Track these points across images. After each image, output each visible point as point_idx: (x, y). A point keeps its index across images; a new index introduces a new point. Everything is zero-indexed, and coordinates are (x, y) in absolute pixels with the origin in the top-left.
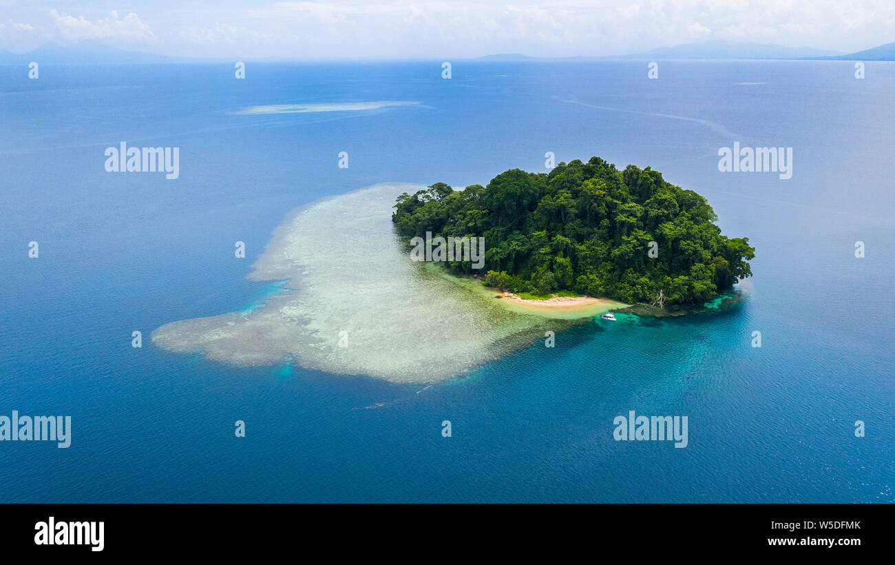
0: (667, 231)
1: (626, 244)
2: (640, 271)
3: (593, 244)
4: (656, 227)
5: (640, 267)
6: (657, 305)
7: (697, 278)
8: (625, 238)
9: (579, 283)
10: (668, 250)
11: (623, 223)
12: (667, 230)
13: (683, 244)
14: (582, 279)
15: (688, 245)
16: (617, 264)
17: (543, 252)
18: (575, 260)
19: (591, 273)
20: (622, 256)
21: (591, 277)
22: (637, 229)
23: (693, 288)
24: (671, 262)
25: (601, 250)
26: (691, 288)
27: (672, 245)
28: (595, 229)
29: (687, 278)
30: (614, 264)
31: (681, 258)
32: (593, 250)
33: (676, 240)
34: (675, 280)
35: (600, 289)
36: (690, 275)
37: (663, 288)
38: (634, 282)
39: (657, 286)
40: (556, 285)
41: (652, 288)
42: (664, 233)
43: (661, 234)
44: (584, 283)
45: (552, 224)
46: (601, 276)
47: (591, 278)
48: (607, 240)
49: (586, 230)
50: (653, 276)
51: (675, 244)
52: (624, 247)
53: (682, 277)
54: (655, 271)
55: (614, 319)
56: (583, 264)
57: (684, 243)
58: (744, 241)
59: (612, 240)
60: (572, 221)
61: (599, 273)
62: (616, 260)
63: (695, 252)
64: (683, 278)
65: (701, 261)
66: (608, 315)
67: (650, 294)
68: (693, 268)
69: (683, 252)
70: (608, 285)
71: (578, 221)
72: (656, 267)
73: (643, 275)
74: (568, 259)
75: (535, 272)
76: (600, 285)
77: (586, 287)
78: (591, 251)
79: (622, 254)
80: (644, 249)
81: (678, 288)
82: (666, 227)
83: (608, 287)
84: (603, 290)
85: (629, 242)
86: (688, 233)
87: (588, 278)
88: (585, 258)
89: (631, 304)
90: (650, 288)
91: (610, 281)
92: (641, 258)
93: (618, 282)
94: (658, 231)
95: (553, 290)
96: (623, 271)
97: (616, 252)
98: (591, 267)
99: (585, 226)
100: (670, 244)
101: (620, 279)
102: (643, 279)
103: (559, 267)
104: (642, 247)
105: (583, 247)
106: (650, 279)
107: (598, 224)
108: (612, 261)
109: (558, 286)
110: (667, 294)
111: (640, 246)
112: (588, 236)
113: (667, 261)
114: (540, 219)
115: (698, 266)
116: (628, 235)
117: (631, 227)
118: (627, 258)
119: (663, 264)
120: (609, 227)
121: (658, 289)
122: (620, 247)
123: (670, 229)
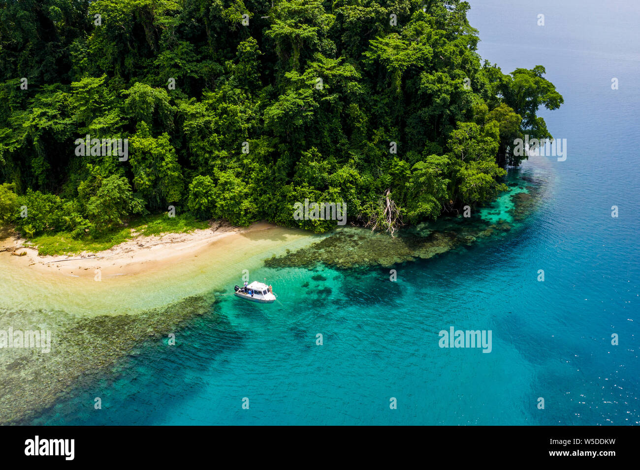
0: (389, 53)
1: (297, 89)
2: (338, 153)
3: (224, 98)
4: (365, 45)
5: (335, 142)
6: (382, 230)
7: (467, 158)
8: (293, 75)
9: (196, 195)
10: (396, 99)
11: (286, 40)
12: (390, 51)
13: (427, 80)
14: (200, 184)
15: (440, 80)
16: (283, 140)
17: (99, 126)
18: (180, 140)
19: (223, 168)
20: (287, 118)
21: (223, 177)
22: (320, 56)
23: (460, 180)
24: (404, 125)
25: (245, 112)
26: (457, 181)
27: (403, 87)
28: (229, 63)
29: (444, 159)
30: (276, 140)
31: (425, 113)
32: (225, 111)
33: (412, 73)
34: (417, 165)
35: (246, 204)
36: (451, 150)
37: (392, 186)
38: (323, 179)
39: (378, 183)
40: (138, 204)
41: (368, 190)
42: (384, 56)
43: (376, 61)
44: (206, 195)
45: (129, 62)
46: (245, 174)
47: (222, 180)
48: (260, 88)
49: (205, 68)
50: (368, 160)
51: (409, 82)
52: (291, 95)
53: (433, 158)
54: (371, 149)
55: (270, 297)
56: (203, 149)
57: (431, 77)
58: (538, 71)
59: (270, 88)
60: (171, 47)
61: (243, 166)
62: (277, 130)
63: (456, 95)
64: (435, 162)
65: (468, 117)
66: (255, 285)
67: (363, 204)
68: (455, 133)
69: (428, 98)
70: (265, 192)
71: (185, 46)
72: (371, 140)
73: (344, 159)
74: (164, 139)
75: (85, 179)
76: (246, 196)
77: (213, 203)
78: (220, 115)
79: (286, 114)
80: (340, 99)
81: (427, 186)
82: (387, 44)
83: (263, 198)
84: (254, 208)
85: (302, 84)
86: (436, 55)
87: (216, 181)
88: (204, 132)
89: (320, 234)
90: (364, 190)
91: (266, 185)
92: (337, 122)
93: (288, 183)
94: (368, 54)
95: (135, 219)
96: (296, 156)
97: (274, 111)
98: (224, 153)
99: (204, 58)
100: (398, 82)
101: (291, 174)
102: (345, 172)
103: (144, 159)
104: (336, 95)
105: (200, 107)
106: (361, 169)
107: (234, 49)
108: (270, 134)
109: (147, 207)
110: (402, 199)
111: (331, 92)
112: (210, 82)
113: (394, 125)
114: (100, 53)
115: (463, 129)
116: (302, 71)
117: (307, 50)
118: (301, 122)
119: (387, 130)
120: (260, 57)
121: (380, 191)
122: (282, 97)
123: (396, 47)
